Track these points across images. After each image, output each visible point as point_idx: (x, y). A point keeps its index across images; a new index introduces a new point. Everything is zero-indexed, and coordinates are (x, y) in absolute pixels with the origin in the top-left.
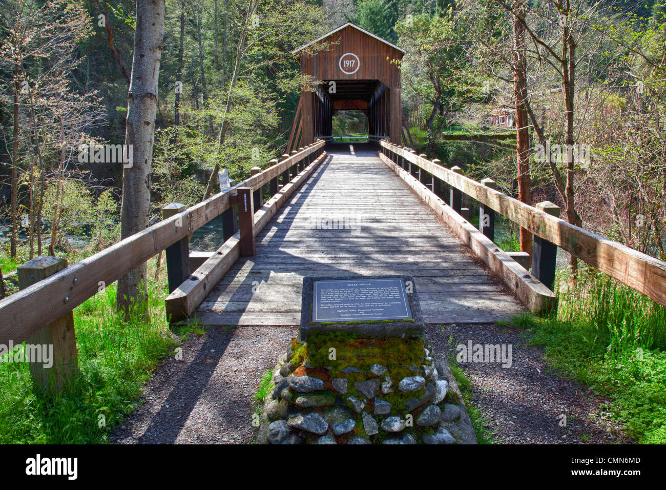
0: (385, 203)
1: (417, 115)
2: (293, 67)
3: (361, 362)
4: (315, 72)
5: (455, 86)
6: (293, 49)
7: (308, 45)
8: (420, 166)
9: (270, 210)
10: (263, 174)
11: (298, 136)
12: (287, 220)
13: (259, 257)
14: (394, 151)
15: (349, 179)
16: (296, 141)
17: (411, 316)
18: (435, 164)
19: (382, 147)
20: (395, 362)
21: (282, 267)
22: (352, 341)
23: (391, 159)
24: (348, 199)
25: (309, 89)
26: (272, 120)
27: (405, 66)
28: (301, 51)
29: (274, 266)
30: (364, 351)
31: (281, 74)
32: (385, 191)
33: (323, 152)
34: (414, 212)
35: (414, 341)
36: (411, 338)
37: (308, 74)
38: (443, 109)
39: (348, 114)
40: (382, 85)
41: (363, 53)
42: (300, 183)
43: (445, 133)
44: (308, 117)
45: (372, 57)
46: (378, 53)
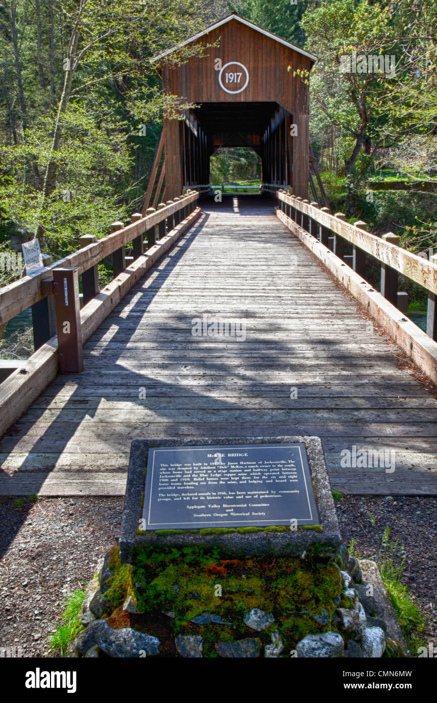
0: (282, 288)
1: (332, 153)
2: (151, 82)
3: (228, 604)
4: (184, 90)
5: (389, 110)
6: (151, 55)
7: (174, 49)
8: (335, 231)
9: (110, 298)
10: (99, 245)
11: (160, 185)
12: (135, 314)
13: (88, 374)
14: (297, 208)
15: (232, 249)
16: (158, 192)
17: (317, 520)
18: (359, 230)
19: (281, 201)
20: (289, 606)
21: (121, 391)
22: (211, 563)
23: (293, 218)
24: (230, 280)
25: (174, 116)
26: (121, 161)
27: (315, 81)
28: (163, 58)
29: (109, 391)
30: (234, 583)
31: (133, 93)
32: (284, 268)
33: (195, 209)
34: (324, 301)
35: (323, 566)
36: (318, 559)
37: (173, 94)
38: (370, 144)
39: (233, 153)
40: (281, 111)
41: (254, 61)
42: (158, 255)
43: (373, 179)
44: (175, 157)
45: (267, 68)
46: (276, 61)
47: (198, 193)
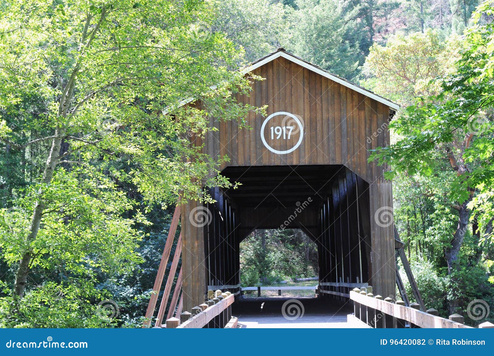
33: (230, 318)
41: (311, 110)
44: (196, 244)
45: (328, 120)
46: (340, 110)
47: (233, 295)
